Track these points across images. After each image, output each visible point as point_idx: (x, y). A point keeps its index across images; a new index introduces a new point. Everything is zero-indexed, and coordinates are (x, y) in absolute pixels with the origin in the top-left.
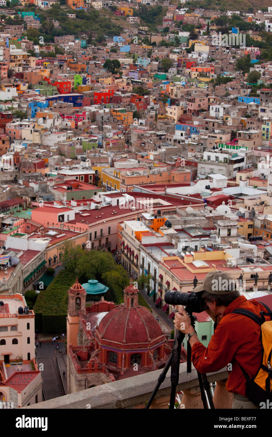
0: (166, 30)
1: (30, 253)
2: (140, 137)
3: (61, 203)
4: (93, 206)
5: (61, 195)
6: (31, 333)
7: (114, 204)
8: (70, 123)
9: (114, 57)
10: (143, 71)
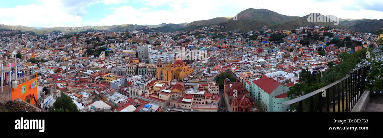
0: (233, 37)
1: (215, 74)
2: (231, 54)
3: (219, 65)
4: (225, 65)
5: (219, 64)
6: (218, 89)
7: (229, 65)
8: (219, 52)
9: (225, 41)
10: (230, 43)
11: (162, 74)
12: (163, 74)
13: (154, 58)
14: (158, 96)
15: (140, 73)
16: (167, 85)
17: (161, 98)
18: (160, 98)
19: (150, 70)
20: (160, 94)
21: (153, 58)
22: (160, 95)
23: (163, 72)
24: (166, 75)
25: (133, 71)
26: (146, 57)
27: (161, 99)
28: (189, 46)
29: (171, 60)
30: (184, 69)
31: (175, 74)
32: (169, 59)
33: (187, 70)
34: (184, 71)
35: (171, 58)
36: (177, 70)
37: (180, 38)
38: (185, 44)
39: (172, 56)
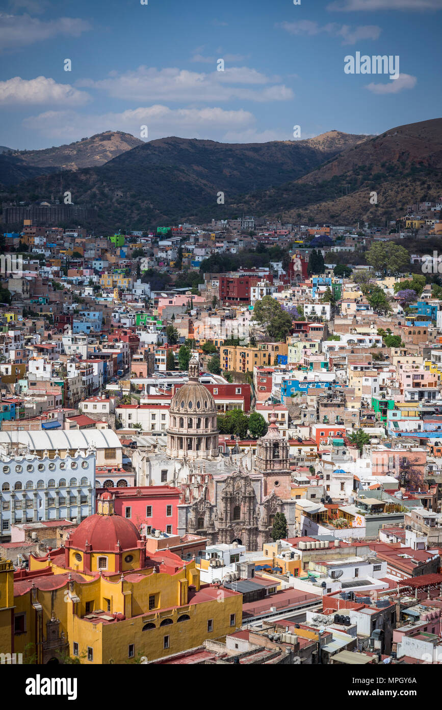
28: (287, 377)
29: (64, 513)
30: (144, 604)
31: (60, 640)
32: (50, 500)
33: (174, 616)
34: (139, 621)
35: (64, 493)
36: (75, 605)
37: (222, 290)
38: (250, 359)
39: (79, 474)
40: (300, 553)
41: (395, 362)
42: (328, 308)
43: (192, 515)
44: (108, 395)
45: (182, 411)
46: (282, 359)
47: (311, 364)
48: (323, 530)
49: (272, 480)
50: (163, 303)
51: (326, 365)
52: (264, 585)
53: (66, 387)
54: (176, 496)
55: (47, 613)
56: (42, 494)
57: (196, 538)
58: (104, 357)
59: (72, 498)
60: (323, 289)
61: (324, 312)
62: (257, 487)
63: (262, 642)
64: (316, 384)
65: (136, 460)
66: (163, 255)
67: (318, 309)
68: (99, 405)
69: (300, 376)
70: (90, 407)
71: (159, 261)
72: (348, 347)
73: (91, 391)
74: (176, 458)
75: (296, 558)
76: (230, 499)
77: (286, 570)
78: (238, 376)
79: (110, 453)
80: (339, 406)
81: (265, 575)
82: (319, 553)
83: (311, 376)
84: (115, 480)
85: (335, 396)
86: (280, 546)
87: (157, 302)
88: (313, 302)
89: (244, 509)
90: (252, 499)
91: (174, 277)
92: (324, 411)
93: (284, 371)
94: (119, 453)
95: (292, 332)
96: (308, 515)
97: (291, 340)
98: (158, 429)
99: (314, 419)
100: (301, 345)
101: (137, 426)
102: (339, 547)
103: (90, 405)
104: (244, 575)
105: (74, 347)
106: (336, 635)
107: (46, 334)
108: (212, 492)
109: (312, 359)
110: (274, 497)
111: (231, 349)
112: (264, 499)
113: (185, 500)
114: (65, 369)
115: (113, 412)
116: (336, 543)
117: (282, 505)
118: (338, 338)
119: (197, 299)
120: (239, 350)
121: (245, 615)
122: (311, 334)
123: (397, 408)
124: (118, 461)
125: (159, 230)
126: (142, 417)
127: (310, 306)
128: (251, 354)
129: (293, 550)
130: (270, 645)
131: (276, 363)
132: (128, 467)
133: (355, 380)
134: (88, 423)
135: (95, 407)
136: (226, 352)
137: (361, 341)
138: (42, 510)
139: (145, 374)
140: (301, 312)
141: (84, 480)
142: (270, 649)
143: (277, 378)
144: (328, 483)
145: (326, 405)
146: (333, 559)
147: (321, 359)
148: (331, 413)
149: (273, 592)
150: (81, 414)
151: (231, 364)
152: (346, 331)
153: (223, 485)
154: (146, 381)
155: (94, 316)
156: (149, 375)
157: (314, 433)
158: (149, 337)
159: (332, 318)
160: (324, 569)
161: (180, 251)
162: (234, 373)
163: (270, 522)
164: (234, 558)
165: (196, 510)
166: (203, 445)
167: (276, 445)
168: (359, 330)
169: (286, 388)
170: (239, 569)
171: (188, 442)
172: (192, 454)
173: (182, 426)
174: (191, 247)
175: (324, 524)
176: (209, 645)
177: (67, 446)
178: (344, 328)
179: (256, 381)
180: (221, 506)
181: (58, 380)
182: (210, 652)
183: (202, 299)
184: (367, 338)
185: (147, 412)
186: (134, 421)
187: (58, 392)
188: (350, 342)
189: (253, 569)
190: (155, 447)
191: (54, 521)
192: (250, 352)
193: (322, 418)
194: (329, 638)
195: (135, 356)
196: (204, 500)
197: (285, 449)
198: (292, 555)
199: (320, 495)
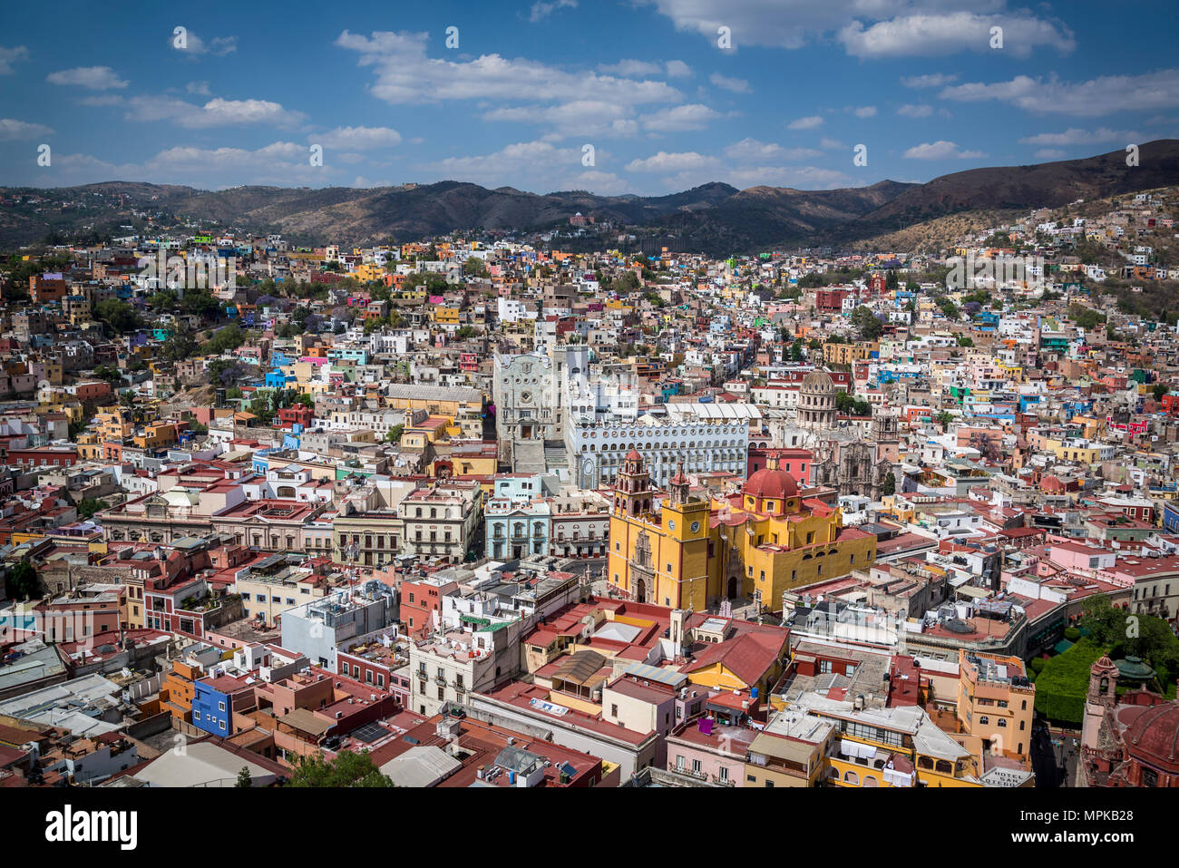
3: (1096, 541)
5: (1097, 532)
11: (643, 555)
12: (654, 559)
13: (605, 447)
14: (599, 702)
15: (497, 546)
16: (668, 636)
17: (615, 712)
18: (608, 716)
19: (568, 530)
20: (609, 687)
21: (598, 448)
22: (610, 697)
23: (654, 549)
24: (669, 568)
25: (448, 535)
26: (550, 434)
27: (614, 721)
28: (881, 368)
29: (725, 466)
30: (803, 539)
31: (739, 563)
32: (715, 456)
33: (826, 549)
34: (800, 552)
35: (726, 451)
36: (751, 538)
37: (818, 301)
38: (849, 353)
39: (737, 437)
40: (913, 505)
41: (968, 359)
42: (909, 315)
43: (820, 472)
44: (744, 378)
45: (810, 392)
46: (874, 354)
47: (900, 359)
48: (921, 488)
49: (883, 447)
50: (772, 310)
51: (912, 360)
52: (890, 529)
53: (713, 371)
54: (808, 456)
55: (731, 542)
56: (709, 451)
57: (827, 489)
58: (736, 350)
59: (732, 455)
60: (905, 300)
61: (905, 318)
62: (872, 453)
63: (901, 575)
64: (906, 374)
65: (773, 428)
66: (766, 274)
67: (901, 316)
68: (739, 385)
69: (892, 367)
70: (731, 387)
71: (763, 279)
72: (928, 346)
73: (731, 375)
74: (804, 428)
75: (909, 509)
76: (851, 461)
77: (902, 518)
78: (839, 367)
79: (753, 422)
80: (925, 391)
81: (886, 521)
82: (928, 506)
83: (901, 367)
84: (758, 443)
85: (921, 384)
86: (896, 499)
87: (766, 310)
88: (896, 310)
89: (861, 469)
90: (867, 461)
91: (778, 291)
92: (912, 396)
93: (879, 363)
94: (760, 422)
95: (882, 334)
96: (908, 475)
97: (881, 340)
98: (782, 405)
99: (905, 401)
100: (891, 344)
101: (766, 402)
102: (944, 502)
103: (732, 385)
104: (872, 520)
105: (715, 342)
106: (958, 573)
107: (694, 331)
108: (837, 455)
109: (900, 355)
110: (885, 461)
111: (833, 345)
112: (877, 462)
113: (816, 460)
114: (710, 358)
115: (748, 391)
116: (942, 499)
117: (892, 467)
118: (919, 339)
119: (798, 307)
120: (840, 346)
121: (879, 552)
122: (898, 335)
123: (972, 395)
124: (759, 428)
125: (762, 255)
126: (770, 395)
127: (895, 314)
128: (850, 350)
129: (907, 502)
130: (908, 578)
131: (869, 357)
132: (766, 433)
133: (937, 371)
134: (731, 399)
135: (735, 387)
136: (829, 348)
137: (938, 342)
138: (709, 463)
139: (767, 363)
140: (888, 319)
141: (741, 441)
142: (908, 581)
143: (873, 369)
144: (923, 451)
145: (914, 391)
146: (939, 511)
147: (908, 355)
148: (919, 397)
149: (896, 535)
150: (725, 392)
151: (833, 357)
152: (926, 334)
153: (846, 450)
154: (768, 369)
155: (724, 319)
156: (771, 365)
157: (905, 412)
158: (768, 336)
159: (912, 323)
160: (934, 519)
161: (780, 272)
162: (835, 364)
163: (880, 480)
164: (862, 507)
165: (824, 468)
166: (825, 418)
167: (888, 420)
168: (937, 333)
169: (880, 375)
170: (868, 515)
171: (811, 416)
172: (816, 424)
173: (809, 403)
174: (787, 269)
175: (922, 483)
176: (855, 574)
177: (721, 416)
178: (924, 331)
179: (854, 371)
180: (844, 465)
181: (707, 366)
182: (856, 580)
183: (802, 308)
184: (944, 339)
185: (774, 393)
186: (764, 399)
187: (708, 375)
188: (930, 342)
189: (879, 515)
190: (785, 418)
191: (717, 472)
192: (849, 348)
193: (911, 401)
194: (953, 574)
195: (760, 350)
196: (830, 460)
197: (895, 423)
198: (906, 507)
199: (915, 460)
